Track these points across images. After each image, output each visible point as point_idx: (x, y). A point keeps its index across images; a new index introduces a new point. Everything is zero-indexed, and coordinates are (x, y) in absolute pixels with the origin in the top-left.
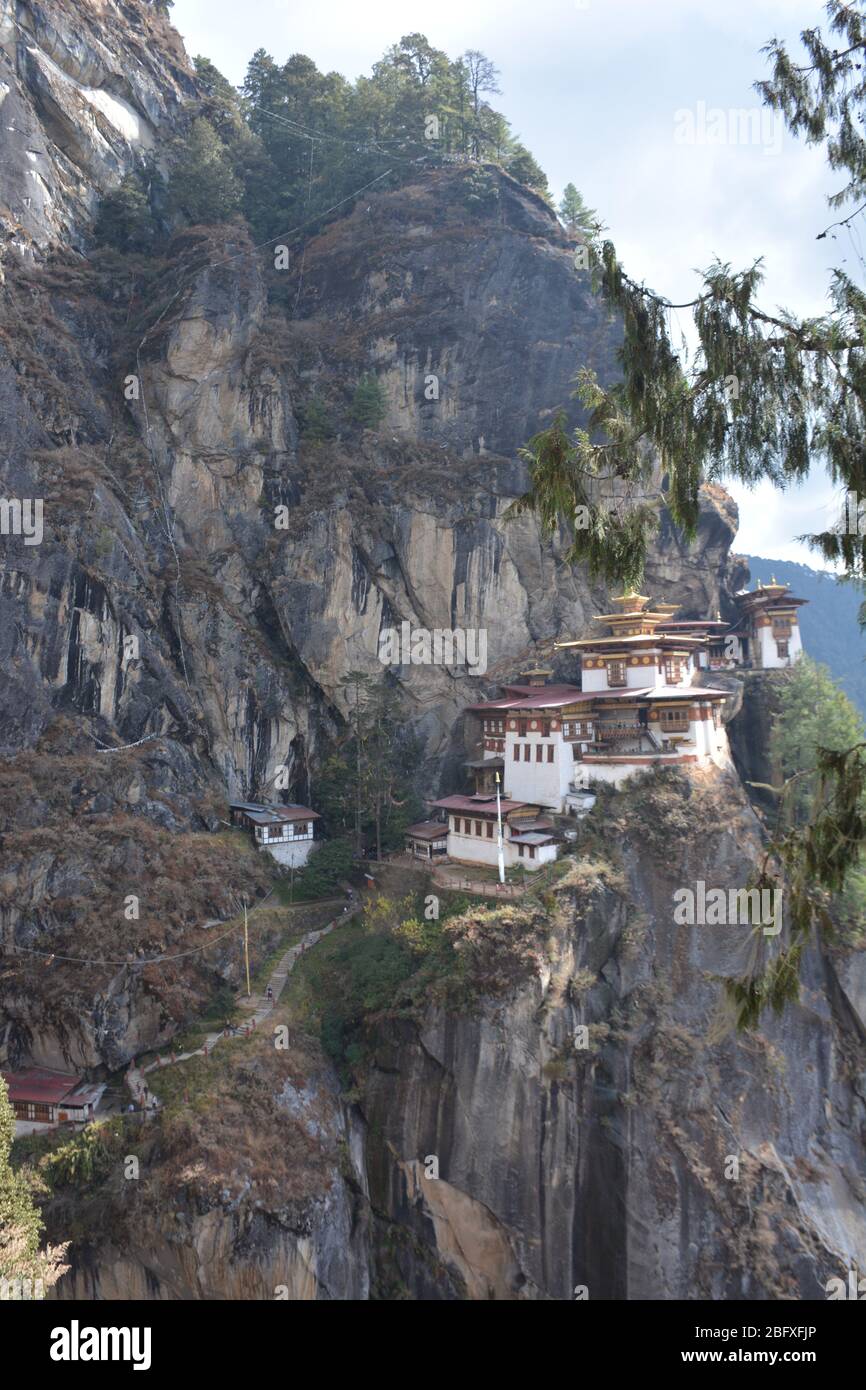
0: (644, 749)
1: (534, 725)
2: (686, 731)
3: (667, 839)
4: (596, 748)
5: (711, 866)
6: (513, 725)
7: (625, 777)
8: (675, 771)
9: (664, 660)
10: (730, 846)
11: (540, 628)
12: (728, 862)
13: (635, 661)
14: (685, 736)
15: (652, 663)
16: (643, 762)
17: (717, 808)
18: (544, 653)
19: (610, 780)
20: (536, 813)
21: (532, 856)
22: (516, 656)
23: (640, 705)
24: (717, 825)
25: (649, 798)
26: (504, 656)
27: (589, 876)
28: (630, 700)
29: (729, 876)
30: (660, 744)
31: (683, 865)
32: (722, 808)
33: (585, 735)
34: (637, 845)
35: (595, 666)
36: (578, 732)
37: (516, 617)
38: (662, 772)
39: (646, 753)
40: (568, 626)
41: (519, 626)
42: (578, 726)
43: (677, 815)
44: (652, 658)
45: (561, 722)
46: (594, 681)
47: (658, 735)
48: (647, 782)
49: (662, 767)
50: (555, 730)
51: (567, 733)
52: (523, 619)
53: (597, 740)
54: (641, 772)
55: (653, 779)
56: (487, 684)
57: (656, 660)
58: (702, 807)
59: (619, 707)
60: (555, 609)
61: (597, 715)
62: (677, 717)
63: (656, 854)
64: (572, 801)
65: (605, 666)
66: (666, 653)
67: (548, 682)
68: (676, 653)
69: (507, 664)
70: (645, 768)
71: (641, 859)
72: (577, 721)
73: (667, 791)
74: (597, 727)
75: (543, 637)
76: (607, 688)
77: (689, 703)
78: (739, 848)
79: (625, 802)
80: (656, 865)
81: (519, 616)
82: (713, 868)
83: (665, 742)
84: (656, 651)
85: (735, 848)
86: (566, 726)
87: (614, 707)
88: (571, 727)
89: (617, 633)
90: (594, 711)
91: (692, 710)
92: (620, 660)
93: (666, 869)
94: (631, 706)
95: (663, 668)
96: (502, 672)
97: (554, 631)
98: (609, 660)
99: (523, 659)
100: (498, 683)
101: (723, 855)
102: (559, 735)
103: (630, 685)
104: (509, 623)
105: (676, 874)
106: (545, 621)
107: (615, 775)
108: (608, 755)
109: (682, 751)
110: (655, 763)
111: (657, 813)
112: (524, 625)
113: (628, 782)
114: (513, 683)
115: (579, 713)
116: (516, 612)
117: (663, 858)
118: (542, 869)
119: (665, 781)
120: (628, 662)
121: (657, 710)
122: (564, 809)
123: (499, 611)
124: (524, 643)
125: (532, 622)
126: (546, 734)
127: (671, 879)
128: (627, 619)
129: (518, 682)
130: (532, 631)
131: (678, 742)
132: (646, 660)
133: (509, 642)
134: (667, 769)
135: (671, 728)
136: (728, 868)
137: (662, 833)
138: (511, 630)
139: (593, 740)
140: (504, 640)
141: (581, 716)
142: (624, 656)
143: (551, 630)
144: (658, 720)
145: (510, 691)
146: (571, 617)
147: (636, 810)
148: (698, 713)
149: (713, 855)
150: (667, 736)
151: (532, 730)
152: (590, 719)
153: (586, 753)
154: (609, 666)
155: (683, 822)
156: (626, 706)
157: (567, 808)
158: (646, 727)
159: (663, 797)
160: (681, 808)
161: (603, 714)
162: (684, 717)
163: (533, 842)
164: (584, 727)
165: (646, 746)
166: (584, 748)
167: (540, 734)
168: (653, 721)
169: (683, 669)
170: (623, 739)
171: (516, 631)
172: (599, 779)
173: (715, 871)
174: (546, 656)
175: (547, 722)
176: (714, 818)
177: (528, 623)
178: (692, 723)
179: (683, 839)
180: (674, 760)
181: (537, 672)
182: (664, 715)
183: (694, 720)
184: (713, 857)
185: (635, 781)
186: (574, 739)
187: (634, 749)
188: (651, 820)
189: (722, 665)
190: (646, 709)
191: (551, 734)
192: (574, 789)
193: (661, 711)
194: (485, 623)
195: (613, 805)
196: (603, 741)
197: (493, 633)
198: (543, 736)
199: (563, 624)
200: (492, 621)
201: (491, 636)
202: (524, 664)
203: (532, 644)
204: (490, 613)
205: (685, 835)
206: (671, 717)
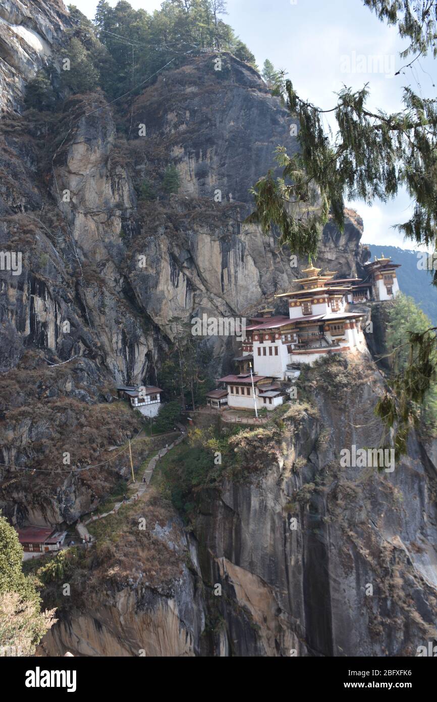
1: (267, 337)
2: (343, 335)
3: (337, 389)
4: (299, 346)
5: (360, 402)
6: (256, 338)
7: (314, 360)
8: (339, 355)
9: (330, 300)
10: (369, 391)
11: (267, 288)
12: (369, 399)
13: (315, 301)
14: (343, 337)
15: (324, 301)
16: (323, 352)
17: (362, 372)
18: (269, 300)
19: (307, 362)
20: (271, 381)
21: (271, 402)
22: (255, 303)
23: (319, 323)
24: (362, 381)
25: (327, 370)
26: (250, 303)
27: (299, 411)
28: (314, 321)
30: (331, 342)
31: (346, 402)
32: (364, 372)
33: (293, 341)
34: (322, 394)
35: (296, 305)
36: (289, 339)
37: (254, 283)
38: (333, 356)
39: (324, 347)
40: (281, 286)
41: (256, 288)
42: (289, 336)
43: (342, 377)
44: (324, 299)
45: (280, 335)
46: (296, 313)
47: (330, 338)
48: (326, 362)
49: (333, 353)
50: (278, 339)
51: (284, 340)
52: (257, 284)
53: (299, 342)
54: (322, 357)
55: (328, 360)
57: (326, 300)
58: (354, 372)
59: (309, 325)
60: (274, 278)
61: (298, 330)
62: (339, 328)
63: (332, 397)
64: (288, 374)
65: (300, 305)
66: (331, 296)
67: (272, 315)
68: (336, 296)
69: (251, 307)
70: (324, 355)
71: (325, 400)
72: (288, 333)
73: (336, 365)
74: (299, 336)
75: (269, 293)
76: (303, 316)
77: (344, 321)
78: (373, 391)
79: (315, 373)
80: (332, 403)
81: (255, 283)
83: (333, 341)
84: (326, 296)
85: (371, 392)
86: (283, 337)
87: (307, 325)
88: (285, 337)
89: (306, 288)
90: (296, 328)
91: (346, 324)
92: (308, 301)
93: (338, 405)
94: (316, 324)
95: (330, 304)
96: (249, 311)
97: (274, 289)
98: (302, 302)
99: (259, 304)
100: (248, 317)
101: (366, 396)
102: (280, 341)
103: (314, 314)
104: (251, 287)
105: (343, 407)
106: (269, 284)
107: (309, 359)
108: (305, 349)
109: (342, 345)
110: (329, 352)
111: (332, 377)
112: (258, 287)
113: (316, 362)
114: (255, 317)
115: (289, 329)
116: (254, 281)
117: (336, 399)
118: (276, 409)
119: (334, 361)
120: (312, 302)
121: (328, 325)
122: (285, 378)
123: (246, 281)
124: (259, 297)
125: (262, 285)
126: (273, 341)
127: (340, 409)
128: (310, 280)
129: (257, 316)
130: (262, 290)
131: (340, 340)
132: (321, 301)
133: (252, 296)
134: (335, 355)
135: (336, 334)
136: (369, 402)
137: (335, 387)
138: (252, 290)
139: (297, 342)
140: (249, 295)
141: (290, 331)
142: (310, 299)
143: (272, 289)
144: (329, 330)
145: (253, 321)
146: (282, 282)
147: (321, 376)
148: (349, 325)
150: (334, 338)
151: (266, 340)
152: (295, 332)
153: (294, 350)
154: (303, 305)
155: (345, 380)
156: (312, 324)
158: (323, 334)
159: (334, 369)
160: (343, 373)
161: (301, 329)
162: (342, 328)
163: (270, 396)
164: (292, 336)
165: (324, 344)
166: (293, 347)
167: (270, 341)
168: (326, 331)
169: (340, 304)
170: (312, 341)
171: (255, 290)
172: (301, 362)
173: (363, 404)
174: (271, 302)
175: (273, 335)
176: (360, 377)
177: (260, 286)
178: (346, 331)
179: (345, 389)
180: (338, 350)
181: (267, 310)
182: (332, 328)
183: (347, 329)
184: (361, 396)
185: (319, 362)
186: (287, 343)
187: (318, 346)
188: (329, 381)
189: (360, 300)
190: (323, 325)
191: (276, 341)
192: (289, 368)
193: (330, 326)
194: (239, 288)
195: (309, 375)
196: (302, 342)
197: (243, 293)
198: (272, 342)
199: (278, 285)
200: (242, 287)
201: (242, 294)
202: (260, 307)
203: (263, 296)
204: (241, 282)
205: (346, 387)
206: (335, 329)
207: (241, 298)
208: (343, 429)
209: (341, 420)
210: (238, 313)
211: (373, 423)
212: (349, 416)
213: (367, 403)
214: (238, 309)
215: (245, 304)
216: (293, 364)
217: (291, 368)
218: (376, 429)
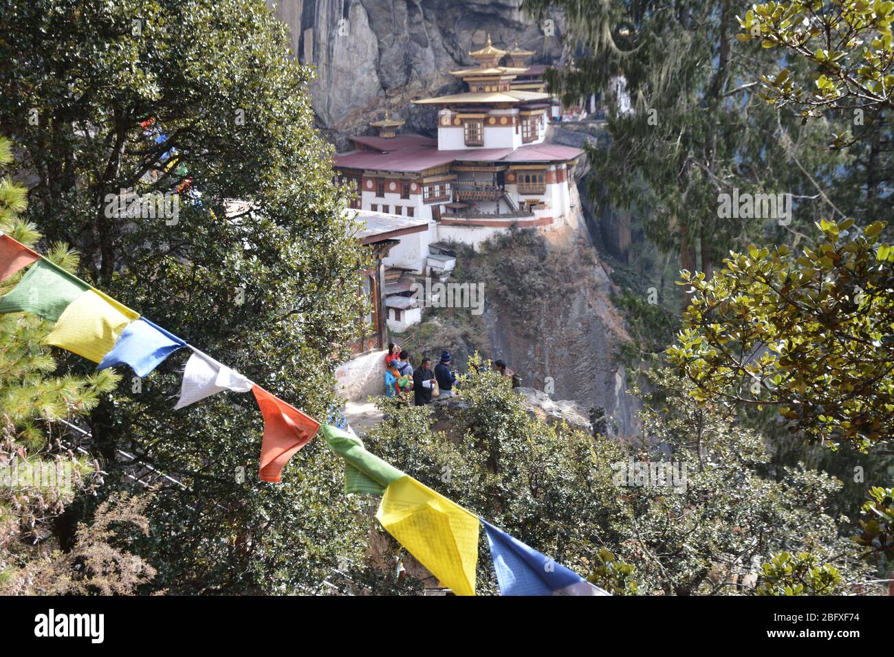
0: (501, 212)
1: (393, 186)
2: (542, 194)
3: (524, 299)
4: (454, 210)
5: (564, 324)
6: (370, 184)
7: (484, 239)
8: (531, 232)
9: (521, 119)
10: (582, 304)
11: (390, 76)
12: (580, 319)
13: (492, 121)
14: (541, 198)
15: (509, 123)
16: (502, 224)
17: (571, 269)
18: (394, 101)
19: (468, 243)
20: (398, 276)
21: (398, 318)
22: (366, 106)
23: (498, 169)
24: (570, 285)
25: (507, 260)
26: (354, 106)
27: (454, 338)
28: (489, 164)
29: (581, 332)
30: (517, 206)
31: (539, 324)
32: (575, 269)
33: (443, 197)
34: (495, 305)
35: (453, 124)
36: (437, 194)
37: (366, 65)
38: (519, 234)
39: (504, 216)
40: (419, 73)
41: (369, 74)
42: (437, 188)
43: (534, 276)
44: (509, 119)
45: (421, 185)
46: (450, 139)
47: (515, 197)
48: (504, 243)
49: (520, 229)
50: (415, 193)
51: (427, 196)
52: (373, 66)
53: (454, 201)
54: (499, 235)
55: (510, 242)
56: (336, 135)
57: (514, 120)
58: (557, 268)
59: (478, 169)
60: (406, 56)
61: (455, 177)
62: (534, 180)
63: (514, 314)
64: (432, 263)
65: (462, 124)
66: (524, 113)
67: (397, 132)
68: (533, 113)
69: (357, 115)
70: (503, 231)
71: (500, 318)
72: (436, 183)
73: (524, 253)
74: (455, 188)
75: (393, 86)
76: (464, 147)
77: (546, 167)
78: (590, 306)
79: (485, 265)
80: (513, 324)
81: (370, 65)
82: (566, 326)
83: (521, 204)
84: (514, 112)
85: (586, 306)
86: (426, 189)
87: (473, 169)
88: (430, 189)
89: (474, 89)
90: (451, 172)
91: (549, 173)
92: (478, 120)
93: (523, 328)
94: (490, 169)
95: (520, 128)
96: (351, 123)
97: (403, 79)
98: (466, 120)
99: (373, 109)
100: (348, 134)
101: (575, 313)
102: (420, 197)
103: (488, 145)
104: (359, 72)
105: (532, 332)
106: (395, 68)
107: (474, 237)
108: (467, 217)
109: (539, 214)
110: (513, 226)
111: (515, 275)
112: (374, 73)
113: (487, 244)
114: (362, 134)
115: (438, 175)
116: (366, 61)
117: (520, 317)
118: (408, 332)
119: (521, 244)
120: (486, 122)
121: (515, 172)
122: (424, 270)
123: (349, 59)
124: (373, 93)
125: (383, 70)
126: (405, 196)
127: (527, 336)
128: (484, 76)
129: (367, 133)
130: (381, 78)
131: (533, 204)
132: (504, 121)
133: (359, 91)
134: (524, 232)
135: (528, 191)
136: (580, 325)
137: (519, 294)
138: (360, 79)
139: (451, 201)
140: (354, 90)
141: (440, 178)
142: (482, 116)
143: (400, 78)
144: (515, 182)
145: (359, 143)
146: (422, 64)
147: (495, 271)
148: (554, 176)
149: (566, 314)
150: (523, 198)
151: (390, 191)
152: (448, 181)
153: (445, 215)
154: (466, 125)
155: (539, 282)
156: (485, 169)
157: (428, 269)
158: (503, 189)
159: (520, 259)
160: (537, 269)
161: (461, 175)
162: (541, 180)
163: (400, 306)
164: (442, 188)
165: (504, 209)
166: (442, 210)
167: (399, 196)
168: (510, 183)
169: (539, 126)
170: (480, 200)
171: (367, 80)
172: (458, 240)
173: (568, 328)
174: (394, 105)
175: (407, 184)
176: (568, 278)
177: (378, 71)
178: (548, 186)
179: (539, 299)
180: (530, 223)
181: (387, 123)
182: (521, 178)
183: (551, 183)
184: (566, 315)
185: (493, 243)
186: (433, 201)
187: (492, 212)
188: (509, 282)
189: (575, 114)
190: (504, 172)
191: (411, 196)
192: (434, 250)
193: (519, 174)
194: (334, 72)
195: (473, 268)
196: (461, 202)
197: (342, 83)
198: (403, 197)
199: (414, 72)
200: (341, 71)
201: (340, 86)
202: (374, 114)
203: (382, 93)
204: (339, 61)
205: (541, 295)
206: (528, 180)
207: (337, 94)
208: (530, 373)
209: (527, 358)
210: (330, 125)
211: (585, 364)
212: (541, 350)
213: (577, 326)
214: (330, 117)
215: (346, 106)
216: (442, 244)
217: (438, 251)
218: (589, 375)
